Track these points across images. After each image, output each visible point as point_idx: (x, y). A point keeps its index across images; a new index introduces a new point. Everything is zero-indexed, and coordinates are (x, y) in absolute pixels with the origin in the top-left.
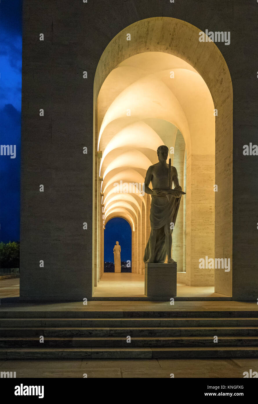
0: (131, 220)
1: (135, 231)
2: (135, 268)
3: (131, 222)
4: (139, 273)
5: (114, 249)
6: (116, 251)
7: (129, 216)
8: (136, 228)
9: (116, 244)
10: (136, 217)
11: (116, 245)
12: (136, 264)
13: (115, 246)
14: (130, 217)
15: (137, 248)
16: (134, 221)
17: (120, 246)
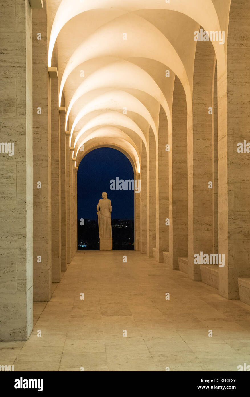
0: (133, 152)
1: (142, 173)
2: (143, 244)
3: (132, 155)
4: (152, 256)
5: (98, 207)
6: (102, 210)
7: (129, 144)
8: (143, 167)
9: (103, 196)
10: (143, 146)
11: (102, 198)
12: (145, 236)
13: (100, 200)
14: (131, 146)
15: (146, 206)
16: (139, 153)
17: (109, 201)
